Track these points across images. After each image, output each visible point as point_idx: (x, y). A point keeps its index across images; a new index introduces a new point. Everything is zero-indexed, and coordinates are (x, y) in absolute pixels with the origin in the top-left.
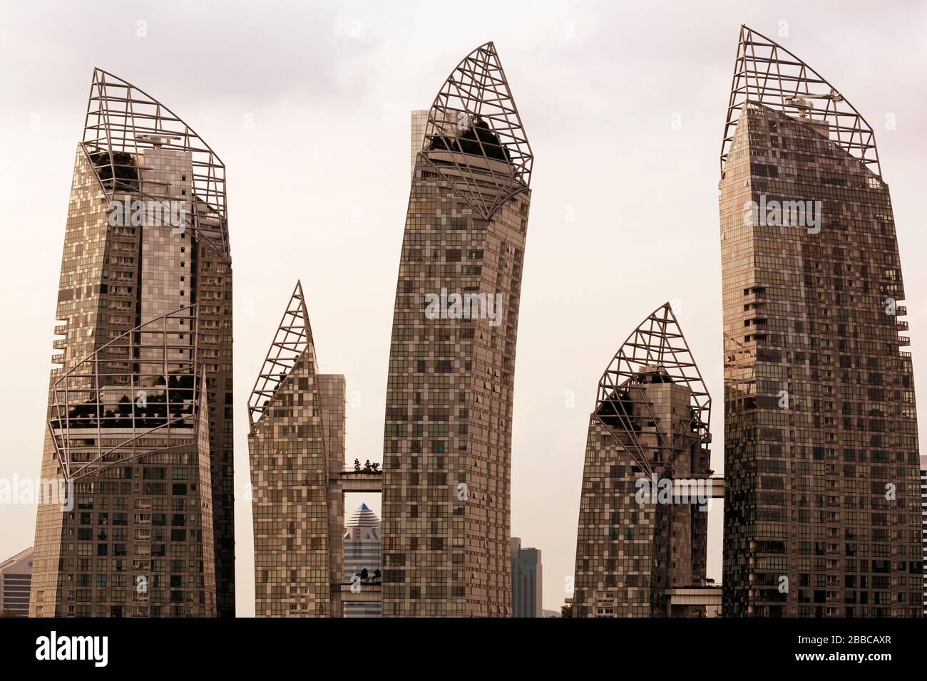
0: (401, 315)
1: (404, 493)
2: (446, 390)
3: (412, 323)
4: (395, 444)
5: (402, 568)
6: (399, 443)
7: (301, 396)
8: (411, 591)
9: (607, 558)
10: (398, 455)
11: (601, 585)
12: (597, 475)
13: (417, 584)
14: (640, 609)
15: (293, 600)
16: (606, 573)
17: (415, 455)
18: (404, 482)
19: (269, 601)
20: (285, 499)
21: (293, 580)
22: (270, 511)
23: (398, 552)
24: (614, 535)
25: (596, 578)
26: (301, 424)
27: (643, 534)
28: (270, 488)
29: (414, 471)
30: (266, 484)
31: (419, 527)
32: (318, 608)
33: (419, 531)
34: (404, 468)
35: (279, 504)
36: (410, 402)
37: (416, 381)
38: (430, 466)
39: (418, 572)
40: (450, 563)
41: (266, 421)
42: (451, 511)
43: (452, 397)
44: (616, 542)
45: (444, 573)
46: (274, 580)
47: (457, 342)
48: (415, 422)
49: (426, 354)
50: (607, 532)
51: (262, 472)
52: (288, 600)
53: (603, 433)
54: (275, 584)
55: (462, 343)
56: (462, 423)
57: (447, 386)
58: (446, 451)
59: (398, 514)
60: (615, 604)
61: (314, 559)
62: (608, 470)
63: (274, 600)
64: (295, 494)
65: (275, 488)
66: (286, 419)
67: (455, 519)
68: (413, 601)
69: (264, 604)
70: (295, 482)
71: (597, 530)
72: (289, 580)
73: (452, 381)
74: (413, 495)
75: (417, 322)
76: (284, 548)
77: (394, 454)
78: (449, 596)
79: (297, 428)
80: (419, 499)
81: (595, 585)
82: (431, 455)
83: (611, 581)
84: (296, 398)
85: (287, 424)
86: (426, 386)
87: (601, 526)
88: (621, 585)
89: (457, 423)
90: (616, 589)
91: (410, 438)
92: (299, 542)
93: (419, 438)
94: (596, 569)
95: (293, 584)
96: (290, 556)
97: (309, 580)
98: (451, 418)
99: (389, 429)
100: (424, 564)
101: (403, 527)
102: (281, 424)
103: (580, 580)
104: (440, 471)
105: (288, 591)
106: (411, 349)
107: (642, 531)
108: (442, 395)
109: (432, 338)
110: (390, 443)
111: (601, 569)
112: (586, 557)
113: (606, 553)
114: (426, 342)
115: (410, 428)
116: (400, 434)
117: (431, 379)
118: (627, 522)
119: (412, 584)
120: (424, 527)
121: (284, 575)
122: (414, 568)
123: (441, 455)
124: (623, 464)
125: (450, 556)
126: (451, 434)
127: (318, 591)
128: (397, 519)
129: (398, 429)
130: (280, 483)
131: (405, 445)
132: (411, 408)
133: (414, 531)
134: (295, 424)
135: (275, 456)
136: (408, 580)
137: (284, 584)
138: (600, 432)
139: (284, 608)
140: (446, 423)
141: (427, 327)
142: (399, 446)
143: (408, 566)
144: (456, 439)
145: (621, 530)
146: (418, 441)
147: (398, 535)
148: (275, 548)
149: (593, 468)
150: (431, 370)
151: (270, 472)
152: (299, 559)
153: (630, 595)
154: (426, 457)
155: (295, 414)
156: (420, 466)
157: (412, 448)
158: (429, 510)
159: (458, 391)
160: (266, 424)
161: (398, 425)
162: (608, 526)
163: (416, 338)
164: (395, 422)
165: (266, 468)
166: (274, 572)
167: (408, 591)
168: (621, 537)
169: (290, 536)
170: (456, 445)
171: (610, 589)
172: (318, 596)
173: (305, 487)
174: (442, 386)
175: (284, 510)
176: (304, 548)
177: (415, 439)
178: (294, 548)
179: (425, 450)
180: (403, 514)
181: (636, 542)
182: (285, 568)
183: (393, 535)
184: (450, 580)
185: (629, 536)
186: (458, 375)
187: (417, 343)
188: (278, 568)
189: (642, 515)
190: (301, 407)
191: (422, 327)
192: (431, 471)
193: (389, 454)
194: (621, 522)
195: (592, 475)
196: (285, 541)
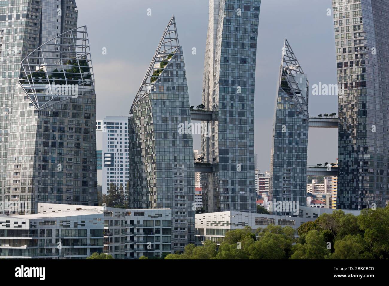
0: (225, 35)
1: (228, 120)
2: (245, 72)
3: (230, 39)
4: (223, 96)
5: (228, 156)
6: (225, 96)
7: (177, 72)
8: (232, 167)
9: (288, 153)
10: (225, 102)
11: (285, 166)
12: (282, 115)
13: (234, 164)
14: (302, 177)
15: (176, 171)
16: (287, 160)
17: (232, 102)
18: (228, 115)
19: (163, 171)
20: (170, 122)
21: (175, 161)
22: (163, 127)
23: (226, 148)
24: (290, 143)
25: (282, 162)
26: (178, 85)
27: (303, 143)
28: (163, 116)
29: (232, 110)
30: (160, 114)
31: (234, 136)
32: (189, 174)
33: (234, 139)
34: (228, 109)
35: (168, 124)
36: (230, 77)
37: (232, 67)
38: (239, 108)
39: (234, 158)
40: (248, 154)
41: (159, 83)
42: (248, 129)
43: (247, 75)
44: (291, 146)
45: (245, 158)
46: (166, 161)
47: (249, 49)
48: (232, 87)
49: (236, 54)
50: (287, 142)
51: (158, 108)
52: (173, 171)
53: (285, 96)
54: (166, 163)
55: (252, 50)
56: (252, 88)
57: (245, 70)
58: (245, 101)
59: (225, 130)
60: (292, 175)
61: (186, 151)
62: (287, 113)
63: (166, 170)
64: (175, 119)
65: (165, 116)
66: (170, 83)
67: (250, 133)
68: (233, 171)
69: (161, 172)
70: (174, 113)
71: (282, 140)
72: (173, 161)
73: (247, 68)
74: (232, 121)
75: (232, 39)
76: (171, 145)
77: (223, 102)
78: (248, 169)
79: (175, 87)
80: (234, 123)
81: (282, 165)
82: (239, 102)
83: (289, 164)
84: (175, 73)
85: (170, 85)
86: (236, 70)
87: (284, 139)
88: (294, 166)
89: (250, 88)
90: (291, 168)
91: (230, 94)
92: (178, 142)
93: (234, 95)
94: (282, 158)
95: (176, 163)
96: (173, 149)
97: (184, 161)
98: (247, 85)
99: (221, 90)
100: (237, 154)
101: (228, 136)
102: (167, 85)
103: (276, 163)
104: (243, 110)
105: (173, 166)
106: (230, 52)
107: (302, 141)
108: (243, 74)
109: (239, 47)
110: (221, 96)
111: (285, 158)
112: (278, 153)
113: (287, 151)
114: (236, 49)
115: (230, 90)
116: (225, 92)
117: (239, 66)
118: (296, 137)
119: (232, 164)
120: (237, 137)
121: (171, 158)
122: (232, 156)
123: (243, 103)
124: (293, 110)
125: (248, 151)
126: (247, 93)
127: (189, 166)
128: (225, 133)
129: (224, 90)
130: (168, 114)
131: (228, 97)
132: (230, 80)
133: (232, 139)
134: (174, 85)
135: (164, 101)
136: (230, 161)
137: (171, 163)
138: (283, 95)
139: (171, 174)
140: (245, 87)
141: (237, 41)
142: (225, 98)
143: (230, 155)
144: (250, 95)
145: (294, 141)
146: (233, 96)
147: (226, 140)
148: (166, 145)
149: (280, 112)
150: (239, 62)
151: (162, 108)
152: (178, 151)
153: (298, 171)
154: (237, 104)
155: (175, 80)
156: (234, 108)
157: (230, 99)
158: (239, 129)
159: (250, 73)
160: (160, 85)
161: (224, 88)
162: (287, 139)
163: (232, 46)
164: (223, 86)
165: (160, 106)
166: (166, 157)
167: (230, 167)
168: (294, 144)
169: (173, 139)
170: (250, 99)
171: (289, 168)
172: (189, 169)
173: (181, 116)
174: (243, 70)
175: (170, 127)
176: (181, 145)
177: (232, 95)
178: (176, 145)
179: (237, 100)
180: (228, 130)
181: (300, 146)
182: (171, 155)
183: (223, 140)
184: (248, 162)
185: (297, 144)
186: (250, 65)
187: (232, 49)
188: (168, 155)
189: (302, 134)
190: (177, 77)
191: (235, 41)
192: (239, 110)
193: (221, 102)
194: (293, 137)
195: (280, 115)
196: (171, 142)
